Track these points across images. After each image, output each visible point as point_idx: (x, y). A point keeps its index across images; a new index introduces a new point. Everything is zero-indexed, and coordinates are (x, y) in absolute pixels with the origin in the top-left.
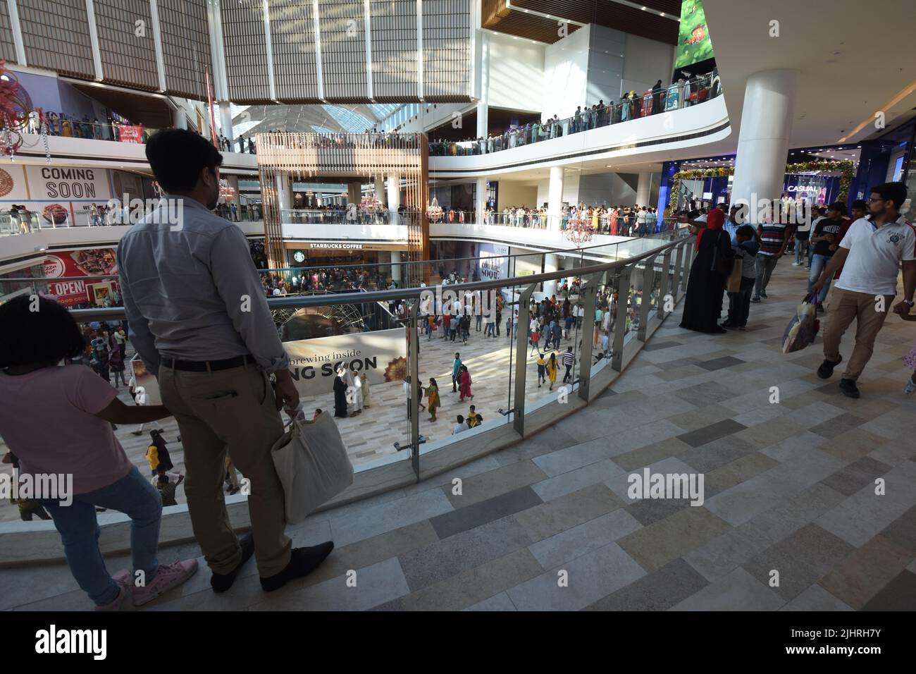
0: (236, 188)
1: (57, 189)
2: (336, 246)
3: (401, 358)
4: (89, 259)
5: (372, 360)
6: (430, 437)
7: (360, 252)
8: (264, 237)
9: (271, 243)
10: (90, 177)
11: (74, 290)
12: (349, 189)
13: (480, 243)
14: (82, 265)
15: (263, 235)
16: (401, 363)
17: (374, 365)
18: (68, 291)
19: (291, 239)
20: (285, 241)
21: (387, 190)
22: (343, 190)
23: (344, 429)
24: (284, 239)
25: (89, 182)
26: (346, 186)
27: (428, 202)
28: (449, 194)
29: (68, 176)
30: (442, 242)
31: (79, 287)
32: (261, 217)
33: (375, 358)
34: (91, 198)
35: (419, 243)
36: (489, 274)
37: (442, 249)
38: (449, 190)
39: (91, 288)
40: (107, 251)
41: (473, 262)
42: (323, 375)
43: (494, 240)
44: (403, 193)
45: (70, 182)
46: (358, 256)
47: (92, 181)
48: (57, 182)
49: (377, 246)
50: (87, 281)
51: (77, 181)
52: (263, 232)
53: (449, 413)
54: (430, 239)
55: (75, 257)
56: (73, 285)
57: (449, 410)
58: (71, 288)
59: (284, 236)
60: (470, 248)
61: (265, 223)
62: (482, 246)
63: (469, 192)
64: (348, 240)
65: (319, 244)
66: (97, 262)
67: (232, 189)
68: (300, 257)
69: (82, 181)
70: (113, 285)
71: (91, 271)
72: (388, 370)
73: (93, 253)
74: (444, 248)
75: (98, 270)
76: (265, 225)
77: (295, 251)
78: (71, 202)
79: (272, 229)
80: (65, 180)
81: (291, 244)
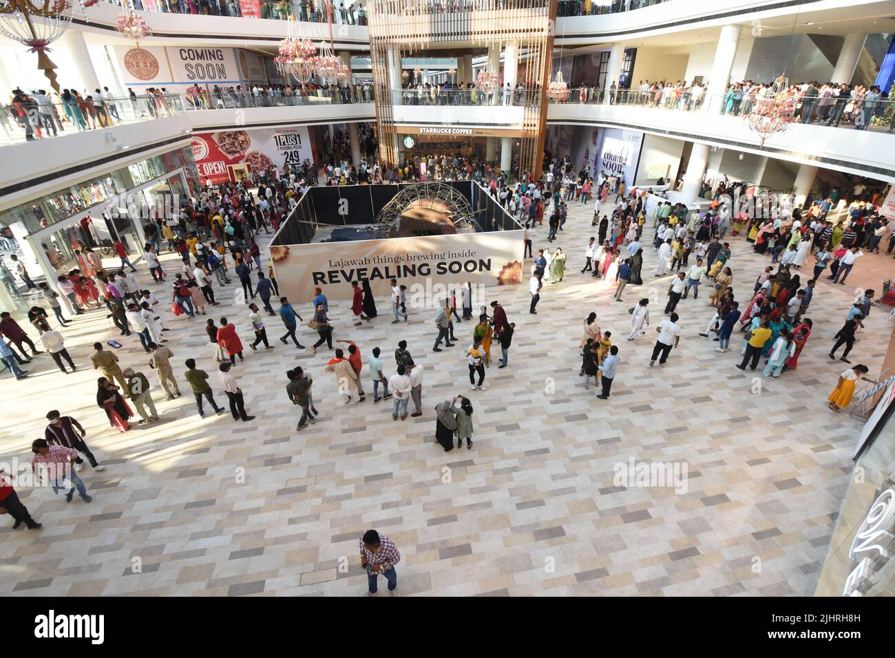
0: (349, 67)
1: (194, 70)
2: (446, 131)
3: (516, 262)
4: (227, 141)
5: (486, 263)
6: (548, 353)
7: (468, 138)
8: (375, 120)
9: (382, 127)
10: (220, 57)
11: (217, 170)
12: (459, 64)
13: (605, 128)
14: (222, 147)
15: (375, 118)
16: (516, 267)
17: (488, 268)
18: (213, 171)
19: (402, 122)
20: (395, 125)
21: (503, 63)
22: (451, 65)
23: (459, 331)
24: (394, 122)
25: (220, 63)
26: (455, 60)
27: (549, 77)
28: (570, 67)
29: (201, 57)
30: (557, 126)
31: (221, 167)
32: (372, 98)
33: (489, 261)
34: (223, 80)
35: (535, 128)
36: (611, 166)
37: (556, 135)
38: (570, 61)
39: (231, 169)
40: (241, 133)
41: (593, 150)
42: (438, 273)
43: (624, 125)
44: (522, 66)
45: (204, 62)
46: (466, 142)
47: (222, 62)
48: (194, 63)
49: (488, 132)
50: (228, 162)
51: (209, 62)
52: (374, 114)
53: (568, 328)
54: (547, 123)
55: (215, 138)
56: (216, 166)
57: (567, 325)
58: (215, 168)
59: (395, 120)
60: (591, 134)
61: (376, 105)
62: (608, 132)
63: (596, 63)
64: (458, 124)
65: (429, 128)
66: (233, 144)
67: (345, 67)
68: (409, 143)
69: (213, 62)
70: (249, 166)
71: (229, 153)
72: (502, 273)
73: (229, 135)
74: (559, 134)
75: (235, 152)
76: (377, 107)
77: (405, 136)
78: (207, 83)
79: (383, 112)
80: (200, 61)
81: (401, 129)
